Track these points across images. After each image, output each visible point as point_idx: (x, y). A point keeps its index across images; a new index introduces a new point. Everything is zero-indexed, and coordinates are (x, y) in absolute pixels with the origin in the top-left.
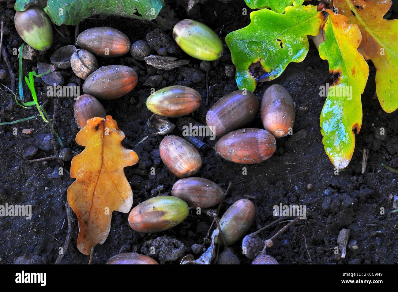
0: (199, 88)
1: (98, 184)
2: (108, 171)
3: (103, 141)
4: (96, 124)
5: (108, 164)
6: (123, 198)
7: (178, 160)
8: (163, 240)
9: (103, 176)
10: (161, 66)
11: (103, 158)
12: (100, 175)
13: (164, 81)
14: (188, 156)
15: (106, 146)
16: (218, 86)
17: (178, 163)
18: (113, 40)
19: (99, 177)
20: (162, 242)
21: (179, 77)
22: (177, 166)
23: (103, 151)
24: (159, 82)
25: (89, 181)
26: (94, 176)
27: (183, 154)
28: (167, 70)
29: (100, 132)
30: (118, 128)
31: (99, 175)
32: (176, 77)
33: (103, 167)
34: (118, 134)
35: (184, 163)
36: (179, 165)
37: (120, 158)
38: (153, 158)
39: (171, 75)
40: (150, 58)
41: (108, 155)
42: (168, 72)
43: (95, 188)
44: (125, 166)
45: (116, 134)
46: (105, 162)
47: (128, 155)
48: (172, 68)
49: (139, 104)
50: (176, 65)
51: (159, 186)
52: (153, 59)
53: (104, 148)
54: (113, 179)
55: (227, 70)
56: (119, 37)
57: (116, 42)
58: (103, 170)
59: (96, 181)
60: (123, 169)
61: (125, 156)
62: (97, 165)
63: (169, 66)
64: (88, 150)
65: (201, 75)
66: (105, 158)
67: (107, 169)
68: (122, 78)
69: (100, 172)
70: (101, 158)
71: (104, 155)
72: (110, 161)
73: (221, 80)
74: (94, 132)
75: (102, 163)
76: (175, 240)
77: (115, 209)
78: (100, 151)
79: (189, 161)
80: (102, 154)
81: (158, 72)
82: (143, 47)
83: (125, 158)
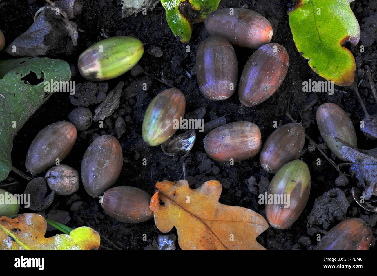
0: (155, 90)
1: (219, 237)
2: (212, 219)
3: (179, 206)
4: (157, 201)
5: (205, 214)
6: (249, 222)
7: (247, 141)
8: (322, 204)
9: (215, 227)
10: (111, 110)
11: (196, 217)
12: (212, 229)
13: (127, 117)
14: (248, 129)
15: (186, 206)
16: (165, 72)
17: (250, 143)
18: (63, 133)
19: (212, 232)
20: (324, 206)
21: (132, 101)
22: (251, 147)
23: (189, 212)
24: (124, 123)
25: (210, 245)
26: (209, 237)
27: (243, 132)
28: (117, 107)
29: (168, 203)
30: (174, 183)
31: (211, 231)
32: (129, 104)
33: (205, 222)
34: (180, 185)
35: (253, 138)
36: (252, 144)
37: (206, 200)
38: (209, 172)
39: (125, 107)
40: (99, 114)
41: (196, 209)
42: (120, 107)
43: (222, 243)
44: (218, 199)
45: (180, 188)
46: (202, 217)
47: (208, 190)
48: (119, 101)
49: (137, 155)
50: (118, 96)
51: (250, 180)
52: (101, 111)
53: (187, 209)
54: (224, 220)
55: (156, 52)
56: (63, 127)
57: (66, 132)
58: (209, 224)
59: (215, 238)
60: (220, 204)
61: (207, 193)
62: (199, 227)
63: (116, 103)
64: (179, 226)
65: (146, 79)
66: (198, 214)
67: (210, 219)
68: (112, 149)
69: (208, 228)
70: (196, 219)
71: (194, 213)
72: (204, 212)
73: (159, 66)
74: (165, 208)
75: (201, 221)
76: (328, 194)
77: (256, 237)
78: (188, 215)
79: (254, 133)
80: (192, 215)
81: (115, 117)
82: (84, 112)
83: (209, 194)
